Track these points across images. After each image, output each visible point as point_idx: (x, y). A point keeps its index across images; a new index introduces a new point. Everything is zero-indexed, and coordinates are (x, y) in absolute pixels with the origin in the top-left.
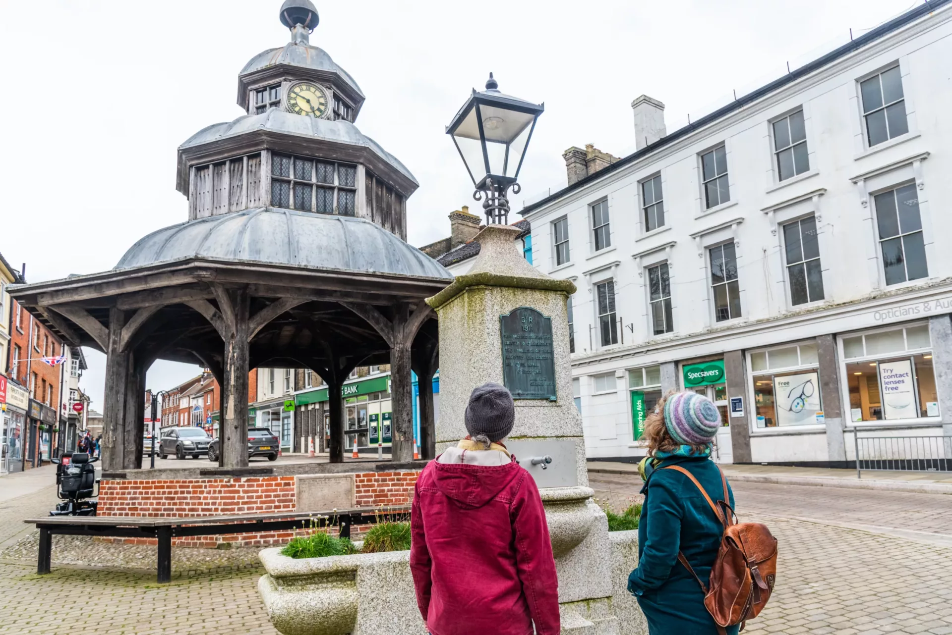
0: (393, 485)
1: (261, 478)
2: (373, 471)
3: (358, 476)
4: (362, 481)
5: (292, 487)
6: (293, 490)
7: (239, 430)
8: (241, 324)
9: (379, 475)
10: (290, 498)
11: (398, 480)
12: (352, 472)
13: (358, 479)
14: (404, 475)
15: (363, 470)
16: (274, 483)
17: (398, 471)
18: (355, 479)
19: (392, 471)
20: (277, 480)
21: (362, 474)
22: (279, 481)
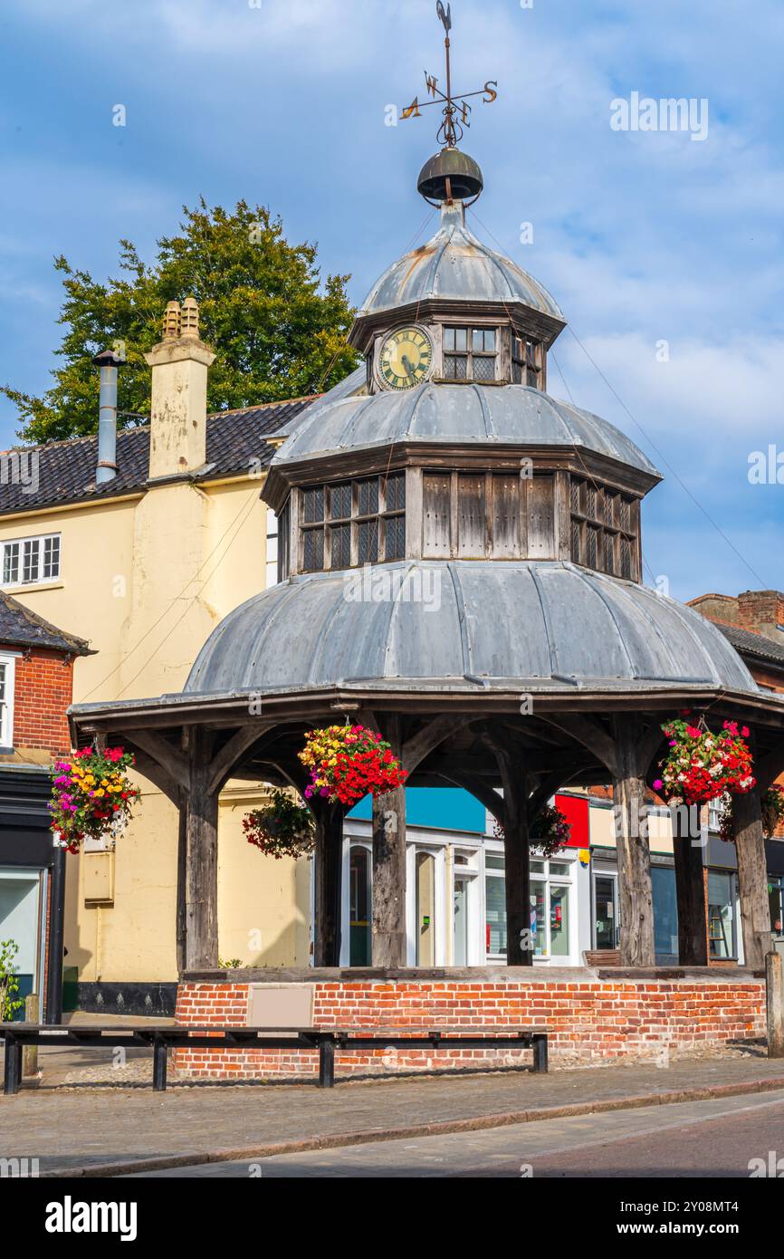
0: (361, 1004)
1: (215, 986)
2: (338, 981)
3: (319, 988)
4: (323, 995)
5: (244, 999)
6: (245, 1004)
7: (194, 917)
8: (196, 771)
9: (345, 988)
10: (241, 1015)
11: (368, 996)
12: (313, 981)
13: (318, 992)
14: (377, 988)
15: (325, 979)
16: (227, 992)
17: (368, 982)
18: (314, 991)
19: (361, 982)
20: (229, 988)
21: (323, 984)
22: (232, 991)
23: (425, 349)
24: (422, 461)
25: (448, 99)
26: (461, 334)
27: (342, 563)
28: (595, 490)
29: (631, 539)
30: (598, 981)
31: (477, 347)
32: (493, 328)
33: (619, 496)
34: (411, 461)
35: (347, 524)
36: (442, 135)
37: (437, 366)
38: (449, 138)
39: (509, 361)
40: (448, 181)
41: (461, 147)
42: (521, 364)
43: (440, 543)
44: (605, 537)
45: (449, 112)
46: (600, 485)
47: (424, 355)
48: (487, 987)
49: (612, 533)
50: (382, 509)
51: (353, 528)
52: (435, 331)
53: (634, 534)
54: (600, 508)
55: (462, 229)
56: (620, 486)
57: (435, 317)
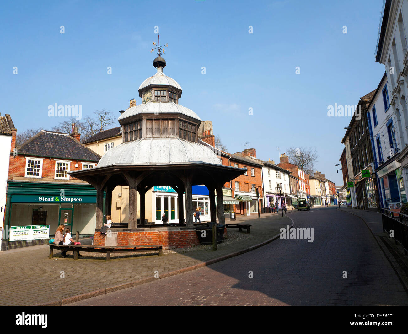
3: (118, 233)
4: (119, 235)
14: (129, 233)
15: (120, 231)
23: (151, 95)
24: (146, 117)
25: (159, 47)
26: (159, 92)
27: (131, 140)
28: (191, 124)
29: (195, 134)
30: (180, 230)
31: (162, 95)
32: (165, 91)
33: (192, 125)
34: (143, 117)
35: (132, 132)
36: (158, 55)
37: (153, 98)
38: (159, 55)
39: (169, 97)
40: (158, 63)
41: (162, 56)
42: (172, 98)
43: (150, 134)
44: (188, 133)
45: (159, 50)
46: (191, 123)
47: (151, 97)
48: (154, 232)
49: (191, 132)
50: (139, 128)
51: (133, 132)
52: (153, 91)
53: (196, 133)
54: (192, 128)
55: (162, 73)
56: (192, 122)
57: (153, 89)
